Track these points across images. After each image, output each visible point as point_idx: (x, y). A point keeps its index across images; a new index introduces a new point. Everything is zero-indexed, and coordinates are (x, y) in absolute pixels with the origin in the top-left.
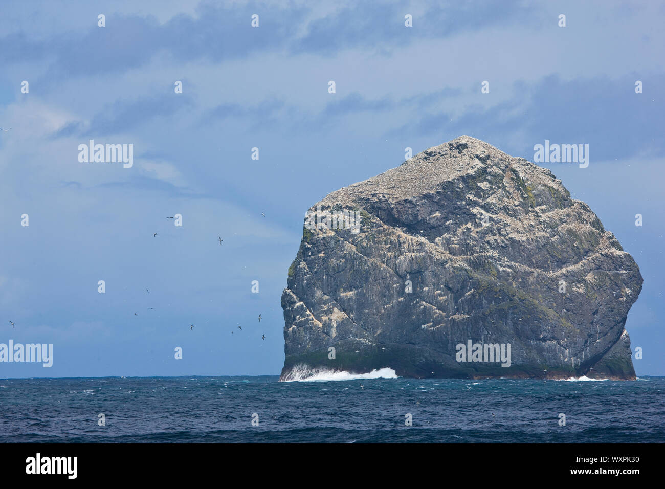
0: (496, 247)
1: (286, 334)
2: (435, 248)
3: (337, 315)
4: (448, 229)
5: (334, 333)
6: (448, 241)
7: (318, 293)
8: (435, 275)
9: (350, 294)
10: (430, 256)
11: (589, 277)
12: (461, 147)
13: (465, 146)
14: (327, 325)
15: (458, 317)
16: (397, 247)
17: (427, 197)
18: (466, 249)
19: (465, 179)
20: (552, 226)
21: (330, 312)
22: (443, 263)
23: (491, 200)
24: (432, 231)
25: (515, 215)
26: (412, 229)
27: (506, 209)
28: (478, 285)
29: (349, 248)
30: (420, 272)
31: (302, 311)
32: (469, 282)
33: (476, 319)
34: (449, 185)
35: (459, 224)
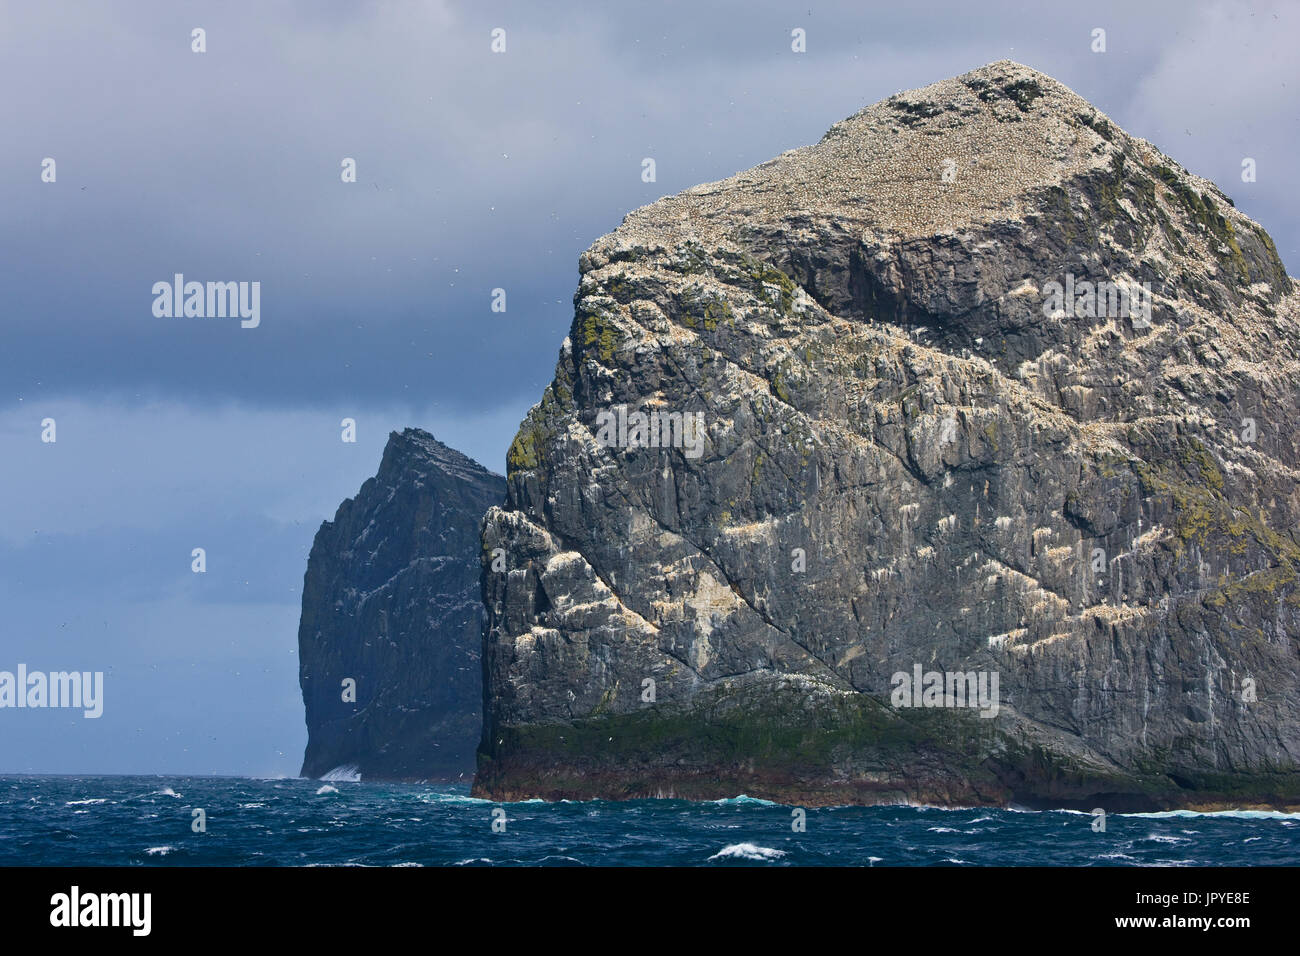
0: (1205, 398)
2: (1026, 395)
3: (715, 598)
4: (1055, 337)
5: (702, 653)
6: (1060, 375)
7: (641, 525)
8: (1036, 480)
9: (759, 530)
10: (1017, 417)
12: (1024, 91)
13: (1034, 89)
14: (677, 634)
15: (1118, 614)
16: (906, 385)
18: (1114, 402)
19: (1090, 184)
21: (690, 585)
22: (1057, 443)
23: (1152, 254)
24: (1010, 341)
25: (1214, 305)
26: (947, 330)
27: (1190, 285)
28: (1170, 513)
29: (745, 385)
30: (987, 467)
31: (572, 580)
32: (1140, 504)
33: (1180, 619)
34: (1053, 198)
35: (1082, 324)
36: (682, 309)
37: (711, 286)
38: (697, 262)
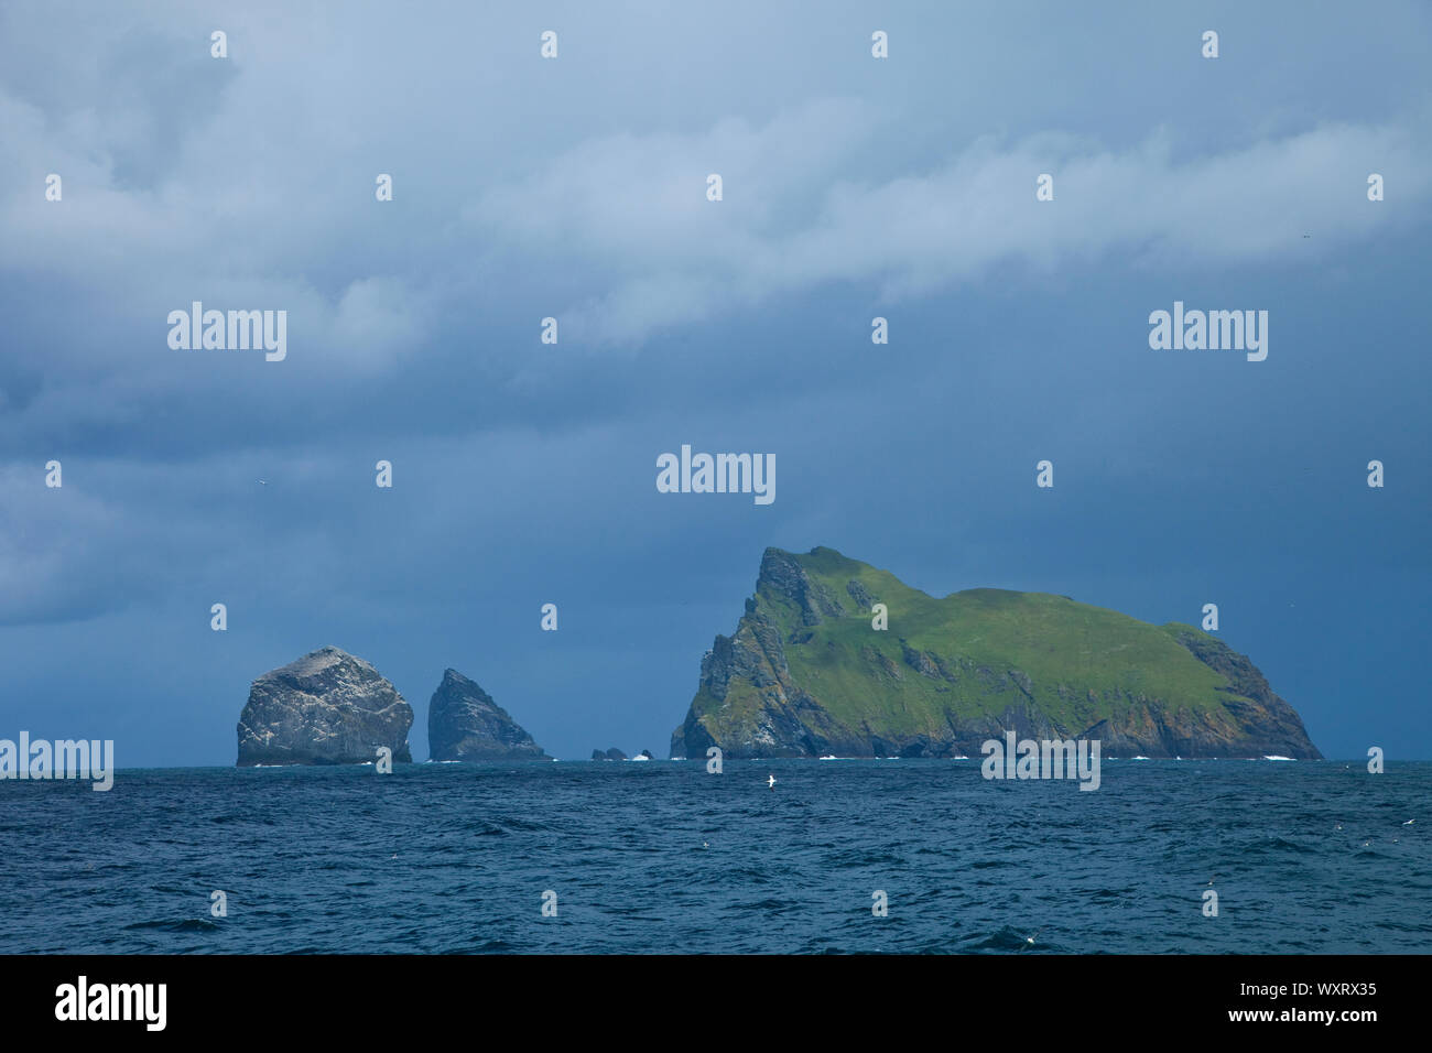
0: (351, 700)
1: (239, 745)
2: (321, 701)
3: (270, 735)
4: (326, 691)
5: (268, 743)
6: (326, 699)
7: (259, 724)
8: (321, 714)
9: (277, 724)
10: (318, 705)
11: (392, 715)
12: (329, 652)
13: (333, 651)
14: (264, 740)
15: (332, 735)
16: (301, 700)
17: (317, 676)
18: (336, 701)
19: (335, 667)
20: (375, 689)
21: (265, 733)
22: (324, 708)
23: (346, 677)
24: (319, 692)
25: (358, 685)
26: (308, 691)
27: (353, 682)
28: (342, 719)
29: (276, 701)
31: (249, 733)
32: (336, 717)
33: (341, 737)
35: (331, 690)
37: (270, 686)
38: (269, 682)
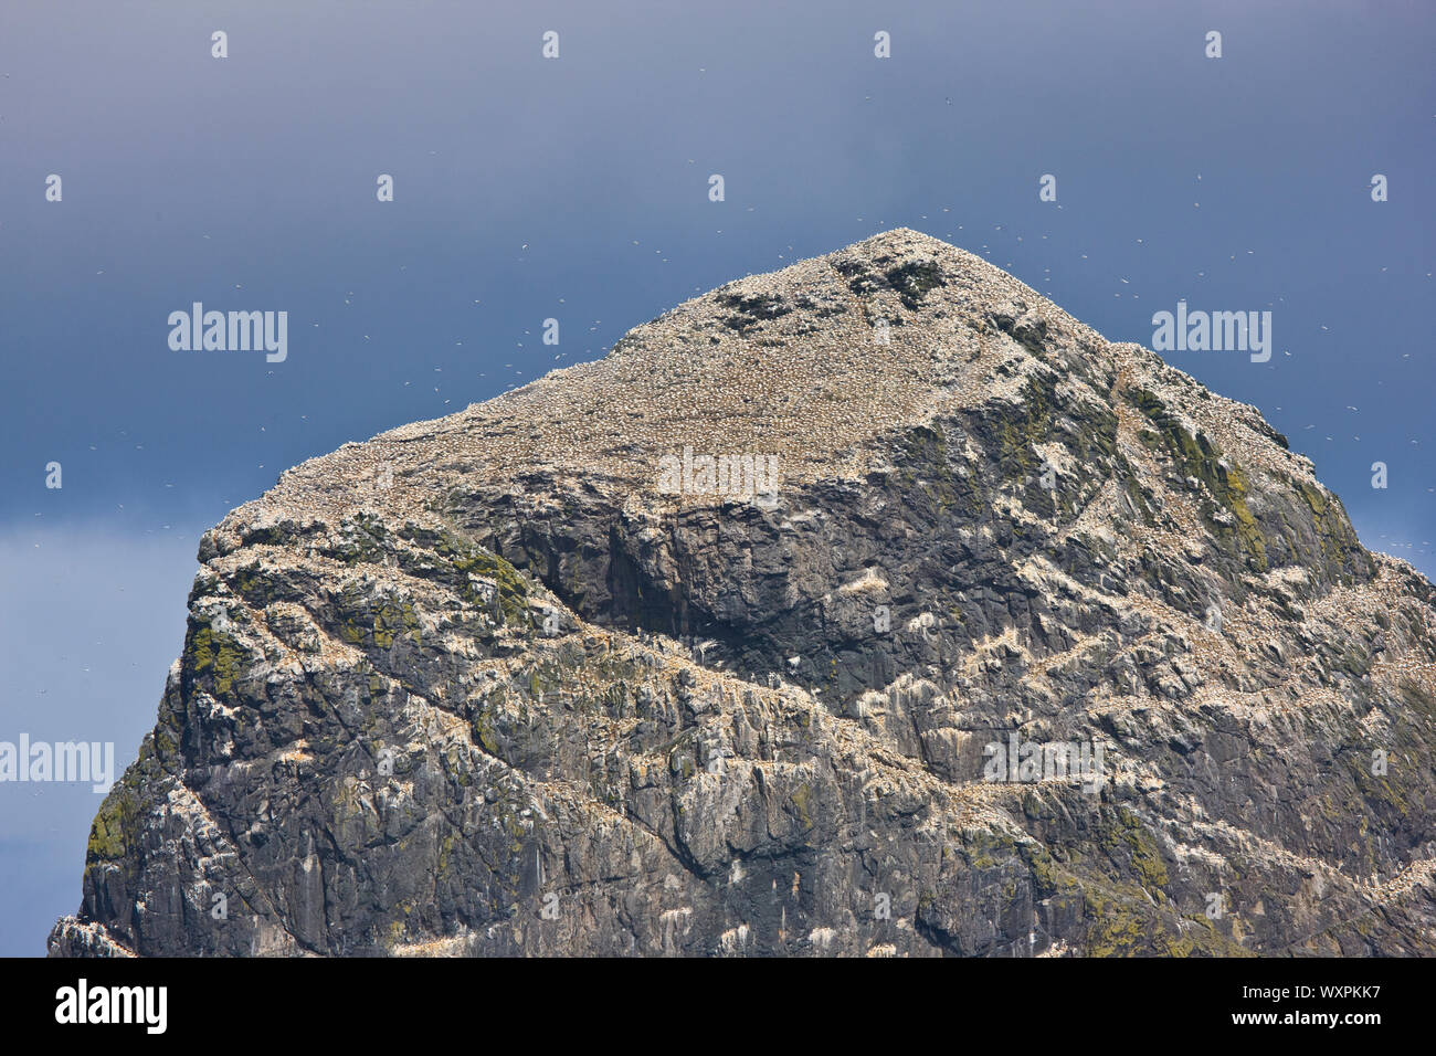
0: (1150, 747)
2: (864, 744)
6: (918, 715)
7: (271, 943)
8: (872, 871)
10: (845, 776)
13: (931, 275)
16: (679, 728)
20: (1349, 663)
23: (1092, 526)
24: (843, 661)
25: (1194, 602)
26: (746, 645)
27: (1153, 572)
28: (1079, 923)
29: (435, 729)
30: (796, 851)
32: (1034, 909)
34: (920, 444)
35: (962, 634)
36: (342, 617)
